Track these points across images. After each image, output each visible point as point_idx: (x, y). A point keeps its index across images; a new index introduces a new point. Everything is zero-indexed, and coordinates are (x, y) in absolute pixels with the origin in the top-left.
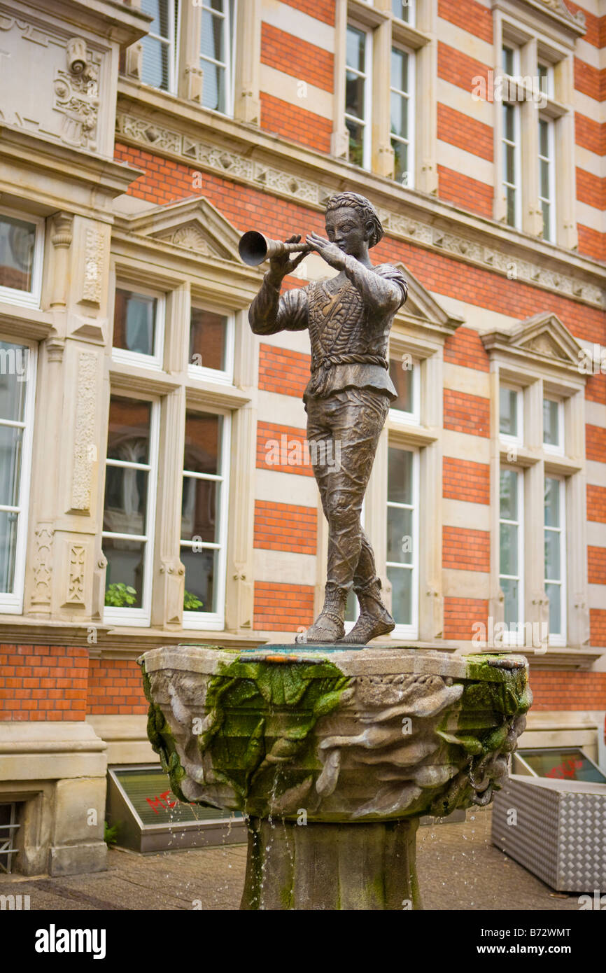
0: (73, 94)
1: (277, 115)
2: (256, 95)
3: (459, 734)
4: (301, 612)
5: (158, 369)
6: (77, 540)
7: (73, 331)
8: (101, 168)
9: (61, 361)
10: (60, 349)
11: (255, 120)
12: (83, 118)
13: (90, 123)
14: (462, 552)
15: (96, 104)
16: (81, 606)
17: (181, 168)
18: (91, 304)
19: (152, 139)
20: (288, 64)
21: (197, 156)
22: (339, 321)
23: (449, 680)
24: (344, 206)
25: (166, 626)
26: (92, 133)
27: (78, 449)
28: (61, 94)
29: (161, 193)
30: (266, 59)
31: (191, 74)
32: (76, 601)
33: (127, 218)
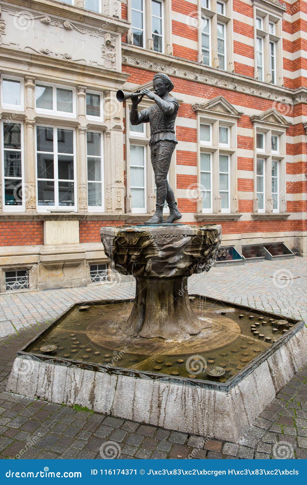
0: (108, 52)
1: (179, 51)
2: (171, 45)
3: (191, 252)
4: (193, 207)
5: (145, 137)
6: (119, 190)
7: (112, 127)
8: (117, 75)
9: (110, 137)
10: (109, 134)
11: (171, 53)
12: (111, 59)
13: (113, 61)
14: (244, 186)
15: (115, 54)
16: (121, 209)
17: (148, 72)
18: (117, 119)
19: (138, 64)
20: (182, 33)
21: (153, 67)
22: (157, 118)
23: (186, 236)
24: (158, 78)
25: (151, 213)
26: (114, 64)
27: (116, 163)
28: (104, 52)
29: (142, 81)
30: (174, 32)
31: (149, 40)
32: (119, 208)
33: (130, 90)
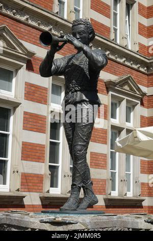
14: (97, 162)
22: (78, 72)
24: (81, 24)
